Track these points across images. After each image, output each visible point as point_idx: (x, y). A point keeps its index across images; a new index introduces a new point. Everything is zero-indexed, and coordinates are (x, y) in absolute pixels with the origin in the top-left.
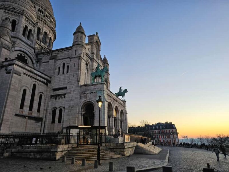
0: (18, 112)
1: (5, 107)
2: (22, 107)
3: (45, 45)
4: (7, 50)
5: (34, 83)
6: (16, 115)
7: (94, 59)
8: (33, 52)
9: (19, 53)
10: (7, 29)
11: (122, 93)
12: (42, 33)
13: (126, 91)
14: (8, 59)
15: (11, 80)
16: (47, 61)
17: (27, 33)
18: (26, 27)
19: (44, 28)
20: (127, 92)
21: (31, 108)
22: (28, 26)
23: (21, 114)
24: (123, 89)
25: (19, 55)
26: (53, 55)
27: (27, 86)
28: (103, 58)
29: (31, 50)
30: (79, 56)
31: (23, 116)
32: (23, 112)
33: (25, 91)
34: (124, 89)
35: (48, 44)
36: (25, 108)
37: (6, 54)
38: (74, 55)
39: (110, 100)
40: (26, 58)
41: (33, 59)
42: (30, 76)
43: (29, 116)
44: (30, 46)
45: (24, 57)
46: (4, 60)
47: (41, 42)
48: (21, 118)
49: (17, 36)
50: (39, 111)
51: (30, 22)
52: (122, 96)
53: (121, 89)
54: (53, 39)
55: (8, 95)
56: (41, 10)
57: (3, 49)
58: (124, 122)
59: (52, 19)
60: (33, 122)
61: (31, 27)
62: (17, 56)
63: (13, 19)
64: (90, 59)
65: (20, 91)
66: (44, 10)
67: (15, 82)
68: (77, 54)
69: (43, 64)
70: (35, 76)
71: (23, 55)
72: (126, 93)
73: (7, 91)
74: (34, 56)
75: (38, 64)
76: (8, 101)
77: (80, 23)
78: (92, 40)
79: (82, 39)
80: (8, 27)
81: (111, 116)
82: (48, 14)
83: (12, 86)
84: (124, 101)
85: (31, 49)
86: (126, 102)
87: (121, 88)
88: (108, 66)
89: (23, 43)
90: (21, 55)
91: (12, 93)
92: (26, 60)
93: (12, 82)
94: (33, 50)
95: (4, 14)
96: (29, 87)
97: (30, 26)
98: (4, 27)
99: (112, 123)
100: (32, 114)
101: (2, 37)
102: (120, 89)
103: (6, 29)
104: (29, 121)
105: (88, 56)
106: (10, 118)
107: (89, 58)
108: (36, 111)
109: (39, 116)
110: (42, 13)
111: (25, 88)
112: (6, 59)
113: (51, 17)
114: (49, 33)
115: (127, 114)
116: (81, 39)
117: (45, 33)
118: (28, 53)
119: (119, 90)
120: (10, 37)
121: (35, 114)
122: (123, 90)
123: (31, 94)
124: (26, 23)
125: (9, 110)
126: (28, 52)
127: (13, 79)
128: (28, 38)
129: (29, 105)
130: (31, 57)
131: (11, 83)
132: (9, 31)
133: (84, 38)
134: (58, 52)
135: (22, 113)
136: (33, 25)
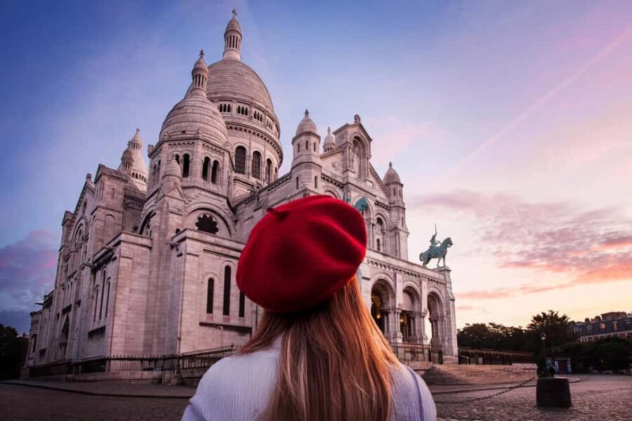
0: (204, 320)
1: (182, 313)
2: (210, 310)
3: (259, 179)
4: (177, 214)
5: (226, 263)
6: (202, 324)
7: (348, 183)
8: (226, 204)
9: (200, 214)
10: (174, 177)
11: (437, 250)
12: (250, 156)
13: (448, 242)
14: (182, 230)
15: (185, 267)
16: (250, 215)
17: (210, 171)
18: (207, 159)
19: (254, 144)
20: (451, 244)
21: (226, 311)
22: (210, 157)
23: (210, 322)
24: (440, 239)
25: (202, 216)
26: (260, 200)
27: (214, 272)
28: (382, 176)
29: (221, 201)
30: (304, 188)
31: (216, 326)
32: (212, 318)
33: (211, 281)
34: (443, 240)
35: (263, 176)
36: (215, 311)
37: (176, 223)
38: (295, 188)
39: (385, 273)
40: (214, 220)
41: (226, 218)
42: (217, 253)
43: (224, 324)
44: (218, 195)
45: (211, 218)
46: (174, 234)
47: (251, 176)
48: (212, 329)
49: (192, 185)
50: (242, 314)
51: (213, 146)
52: (437, 259)
53: (437, 239)
54: (275, 163)
55: (183, 292)
56: (243, 108)
57: (171, 215)
58: (443, 320)
59: (267, 118)
60: (234, 334)
61: (217, 156)
62: (197, 221)
63: (184, 153)
64: (339, 186)
65: (202, 283)
66: (248, 107)
67: (192, 269)
68: (300, 185)
69: (247, 222)
70: (226, 251)
71: (208, 216)
72: (448, 249)
73: (182, 287)
74: (227, 212)
75: (238, 226)
76: (185, 303)
77: (305, 112)
78: (343, 138)
79: (309, 147)
80: (174, 173)
81: (391, 311)
82: (258, 111)
83: (186, 277)
84: (445, 271)
85: (222, 199)
86: (449, 271)
87: (434, 237)
88: (398, 187)
89: (203, 193)
90: (205, 216)
91: (190, 288)
92: (215, 223)
93: (186, 269)
94: (225, 201)
95: (171, 150)
96: (218, 274)
97: (214, 155)
98: (169, 175)
99: (393, 324)
100: (229, 320)
101: (169, 194)
102: (433, 240)
103: (170, 177)
104: (226, 333)
105: (331, 182)
106: (192, 329)
107: (335, 184)
108: (237, 314)
109: (244, 323)
110: (246, 114)
111: (210, 276)
112: (178, 231)
113: (265, 114)
114: (265, 150)
115: (453, 300)
116: (307, 148)
117: (257, 154)
118: (215, 209)
119: (430, 244)
120: (180, 189)
121: (235, 320)
122: (441, 242)
123: (223, 285)
124: (206, 151)
125: (189, 316)
126: (217, 207)
127: (187, 265)
128: (214, 180)
129: (222, 305)
130: (223, 214)
131: (184, 272)
132: (178, 180)
133: (315, 144)
134: (269, 190)
135: (212, 320)
136: (219, 152)
